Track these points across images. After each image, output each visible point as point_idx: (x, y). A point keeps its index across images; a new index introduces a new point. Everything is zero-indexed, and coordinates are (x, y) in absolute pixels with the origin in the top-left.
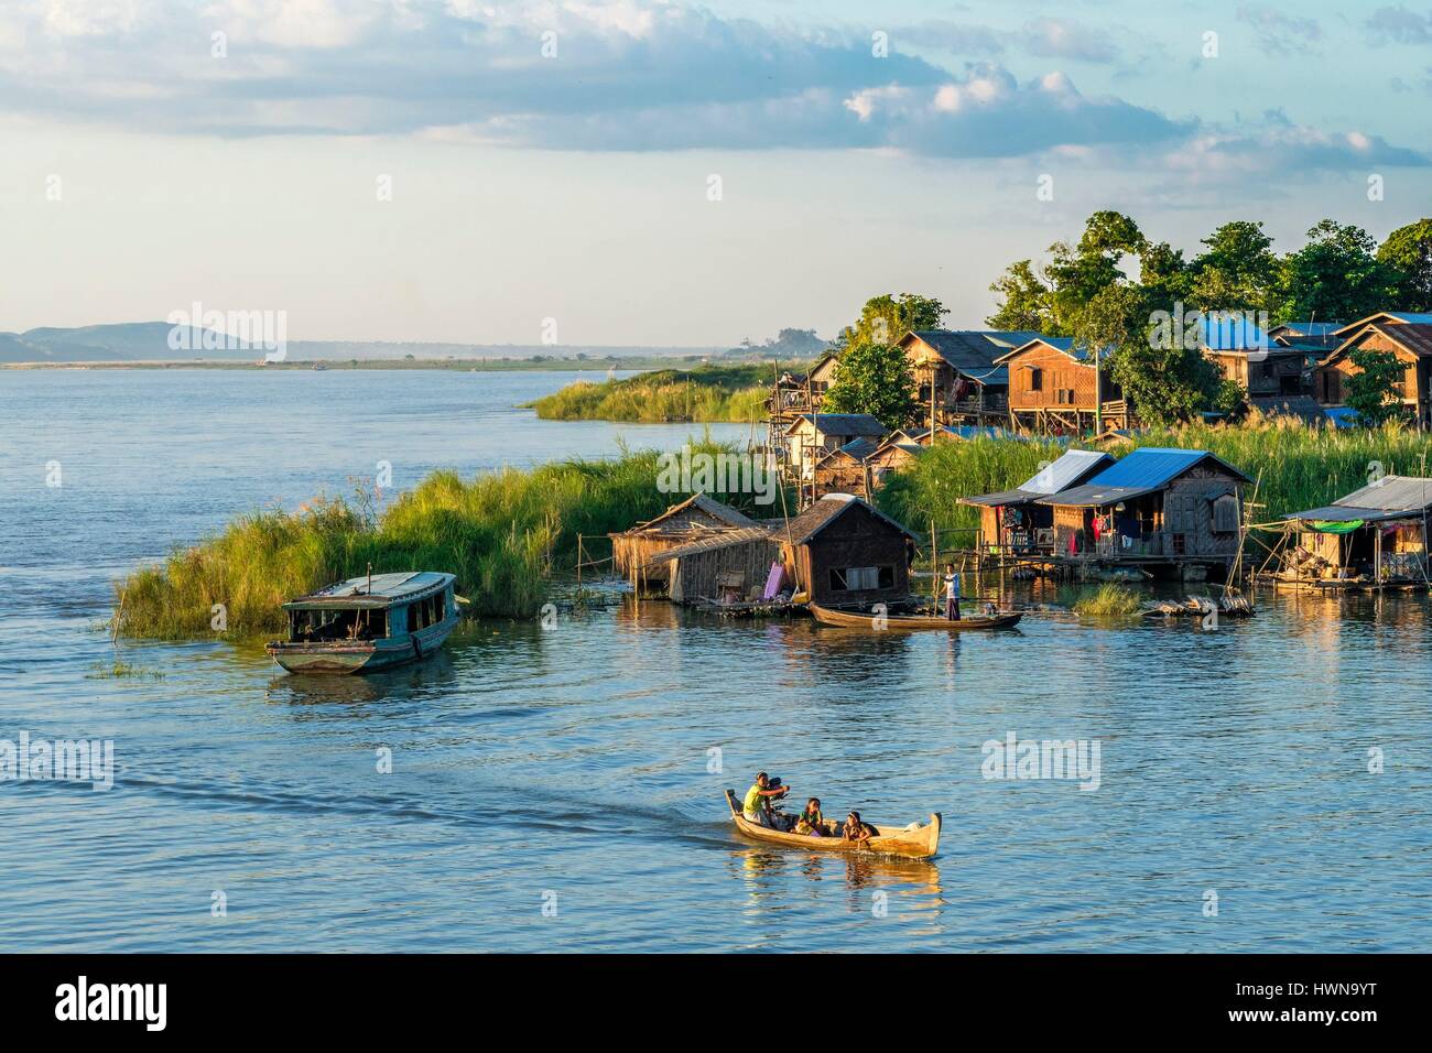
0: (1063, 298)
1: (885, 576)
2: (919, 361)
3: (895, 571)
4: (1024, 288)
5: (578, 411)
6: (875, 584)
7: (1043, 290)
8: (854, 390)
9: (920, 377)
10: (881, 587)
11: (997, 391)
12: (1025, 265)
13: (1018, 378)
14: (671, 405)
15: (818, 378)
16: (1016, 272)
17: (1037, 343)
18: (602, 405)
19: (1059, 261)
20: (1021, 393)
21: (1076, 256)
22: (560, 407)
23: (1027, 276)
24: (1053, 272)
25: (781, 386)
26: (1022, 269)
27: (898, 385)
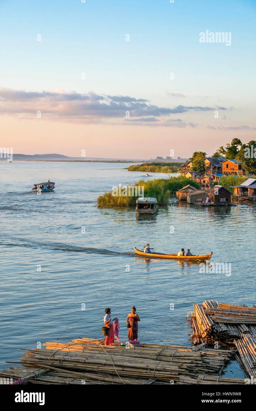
0: (229, 153)
1: (227, 199)
2: (207, 163)
3: (228, 199)
4: (222, 151)
5: (135, 170)
6: (225, 201)
7: (225, 151)
8: (196, 167)
9: (207, 165)
10: (226, 201)
11: (220, 168)
12: (222, 147)
13: (224, 166)
14: (151, 169)
15: (188, 165)
16: (221, 148)
17: (227, 160)
18: (139, 169)
19: (228, 146)
20: (225, 168)
21: (231, 146)
22: (132, 169)
23: (223, 149)
24: (227, 148)
25: (182, 166)
26: (222, 148)
27: (203, 166)
